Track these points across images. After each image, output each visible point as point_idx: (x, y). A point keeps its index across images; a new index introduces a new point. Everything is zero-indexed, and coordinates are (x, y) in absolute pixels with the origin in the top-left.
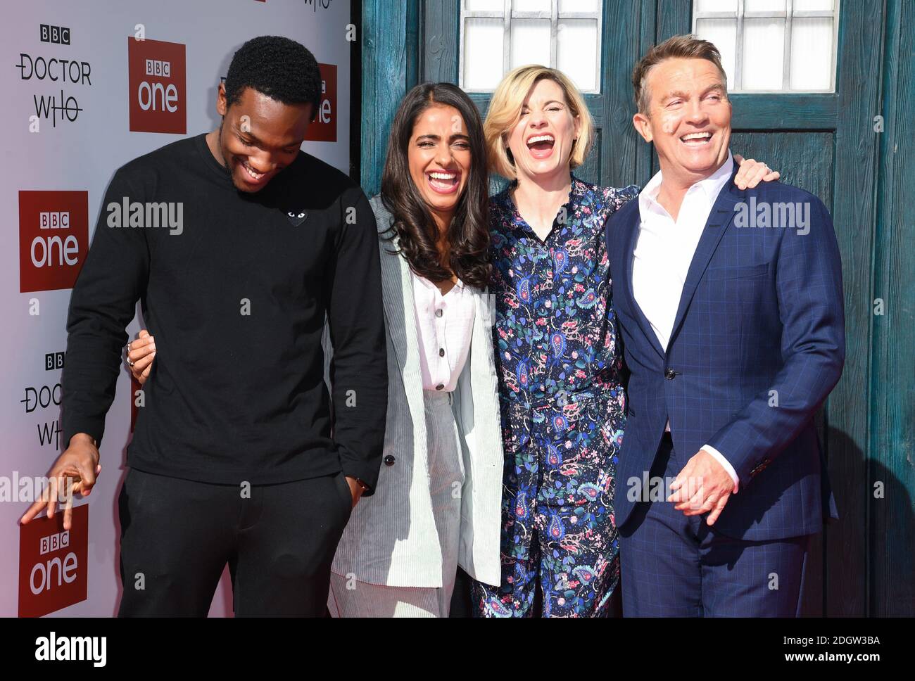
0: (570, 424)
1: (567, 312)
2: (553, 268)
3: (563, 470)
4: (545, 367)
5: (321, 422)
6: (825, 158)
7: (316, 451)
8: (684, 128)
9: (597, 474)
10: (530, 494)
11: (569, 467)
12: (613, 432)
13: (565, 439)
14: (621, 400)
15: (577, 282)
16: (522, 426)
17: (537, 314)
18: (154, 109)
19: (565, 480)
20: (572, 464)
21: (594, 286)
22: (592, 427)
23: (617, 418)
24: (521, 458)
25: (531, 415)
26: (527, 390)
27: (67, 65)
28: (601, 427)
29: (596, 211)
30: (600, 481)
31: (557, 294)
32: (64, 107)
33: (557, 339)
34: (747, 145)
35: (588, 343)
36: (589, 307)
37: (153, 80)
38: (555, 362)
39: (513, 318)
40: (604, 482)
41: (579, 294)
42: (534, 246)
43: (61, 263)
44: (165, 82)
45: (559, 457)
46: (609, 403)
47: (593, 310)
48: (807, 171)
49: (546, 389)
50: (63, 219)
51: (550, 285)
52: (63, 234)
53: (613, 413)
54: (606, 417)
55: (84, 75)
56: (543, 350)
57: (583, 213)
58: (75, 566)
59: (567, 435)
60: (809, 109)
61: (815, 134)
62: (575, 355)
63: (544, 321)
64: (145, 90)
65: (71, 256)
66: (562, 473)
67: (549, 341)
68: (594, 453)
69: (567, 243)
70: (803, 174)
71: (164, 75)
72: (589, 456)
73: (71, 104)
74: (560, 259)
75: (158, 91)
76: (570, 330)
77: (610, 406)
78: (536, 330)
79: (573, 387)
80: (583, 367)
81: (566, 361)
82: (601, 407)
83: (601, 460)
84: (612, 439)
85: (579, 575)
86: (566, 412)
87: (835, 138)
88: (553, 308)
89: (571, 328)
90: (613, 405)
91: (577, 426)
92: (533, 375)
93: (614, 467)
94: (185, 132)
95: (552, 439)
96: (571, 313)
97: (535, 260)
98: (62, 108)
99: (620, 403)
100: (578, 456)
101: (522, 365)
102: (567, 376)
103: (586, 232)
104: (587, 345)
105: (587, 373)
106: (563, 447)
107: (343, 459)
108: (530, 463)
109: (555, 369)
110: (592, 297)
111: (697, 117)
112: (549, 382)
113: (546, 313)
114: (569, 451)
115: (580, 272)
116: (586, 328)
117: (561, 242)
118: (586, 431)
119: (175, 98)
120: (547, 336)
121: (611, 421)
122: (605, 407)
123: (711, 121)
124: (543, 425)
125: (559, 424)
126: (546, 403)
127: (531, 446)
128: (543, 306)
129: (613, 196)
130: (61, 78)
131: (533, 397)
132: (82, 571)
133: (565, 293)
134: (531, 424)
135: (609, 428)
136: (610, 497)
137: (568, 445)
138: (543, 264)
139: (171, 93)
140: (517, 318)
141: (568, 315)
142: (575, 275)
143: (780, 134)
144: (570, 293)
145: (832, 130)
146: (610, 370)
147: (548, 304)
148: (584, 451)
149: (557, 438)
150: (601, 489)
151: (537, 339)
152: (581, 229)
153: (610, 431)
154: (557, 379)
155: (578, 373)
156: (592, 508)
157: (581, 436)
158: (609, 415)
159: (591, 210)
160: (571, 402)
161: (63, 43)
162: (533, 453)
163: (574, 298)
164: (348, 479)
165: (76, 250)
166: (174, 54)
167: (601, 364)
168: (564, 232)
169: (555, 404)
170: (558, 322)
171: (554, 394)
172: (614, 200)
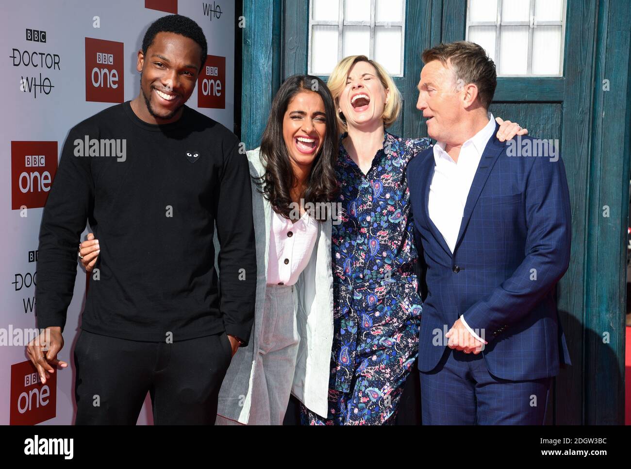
0: (379, 300)
1: (381, 225)
2: (373, 194)
3: (373, 331)
4: (363, 262)
5: (212, 298)
6: (556, 121)
7: (207, 318)
10: (351, 348)
11: (377, 329)
12: (410, 306)
13: (375, 310)
14: (415, 284)
15: (390, 205)
16: (345, 301)
17: (360, 225)
18: (102, 86)
19: (373, 337)
20: (379, 327)
21: (401, 207)
22: (394, 302)
23: (413, 296)
24: (345, 323)
25: (352, 294)
26: (350, 277)
27: (44, 57)
28: (400, 302)
29: (401, 155)
31: (375, 212)
32: (42, 84)
33: (374, 243)
34: (503, 112)
35: (394, 247)
36: (397, 222)
37: (101, 67)
38: (370, 259)
39: (343, 228)
41: (390, 213)
42: (359, 179)
43: (39, 190)
44: (110, 68)
45: (371, 323)
46: (406, 286)
47: (399, 225)
48: (544, 129)
49: (364, 277)
50: (41, 161)
51: (370, 206)
52: (41, 170)
53: (410, 293)
54: (405, 295)
55: (55, 63)
56: (363, 250)
57: (392, 156)
58: (48, 394)
59: (376, 307)
60: (545, 88)
61: (549, 104)
62: (385, 254)
63: (365, 230)
64: (96, 73)
65: (46, 185)
66: (372, 333)
67: (368, 244)
68: (395, 320)
69: (382, 177)
70: (541, 132)
71: (109, 63)
72: (391, 322)
73: (47, 83)
75: (105, 74)
76: (383, 237)
77: (407, 288)
78: (359, 236)
79: (383, 275)
80: (390, 263)
81: (378, 258)
82: (401, 289)
83: (399, 324)
84: (408, 311)
86: (377, 292)
87: (562, 107)
88: (372, 222)
89: (384, 235)
90: (409, 288)
92: (356, 267)
95: (366, 310)
96: (385, 225)
97: (359, 188)
98: (41, 85)
99: (414, 286)
100: (383, 322)
101: (349, 260)
102: (379, 268)
103: (395, 169)
104: (393, 248)
105: (393, 266)
106: (374, 316)
107: (226, 323)
108: (351, 327)
109: (370, 263)
110: (399, 215)
112: (366, 271)
113: (367, 225)
114: (377, 318)
115: (392, 198)
116: (394, 236)
117: (378, 175)
118: (390, 305)
119: (116, 79)
120: (366, 240)
121: (409, 298)
122: (404, 288)
124: (361, 301)
125: (371, 300)
126: (363, 286)
127: (352, 315)
128: (365, 220)
129: (412, 146)
130: (40, 65)
131: (355, 281)
132: (52, 398)
133: (381, 212)
134: (352, 300)
135: (407, 303)
136: (402, 346)
137: (377, 314)
138: (365, 191)
139: (114, 76)
140: (346, 228)
141: (382, 227)
142: (388, 199)
143: (525, 105)
144: (385, 211)
145: (560, 102)
146: (407, 265)
147: (368, 219)
148: (388, 318)
149: (369, 309)
151: (359, 242)
152: (392, 167)
153: (408, 305)
154: (371, 270)
155: (386, 267)
157: (386, 309)
158: (407, 294)
159: (398, 155)
160: (380, 286)
161: (41, 41)
162: (354, 320)
163: (387, 215)
164: (229, 337)
165: (49, 181)
166: (116, 49)
167: (401, 260)
168: (380, 169)
169: (370, 287)
170: (375, 231)
171: (369, 280)
172: (412, 149)
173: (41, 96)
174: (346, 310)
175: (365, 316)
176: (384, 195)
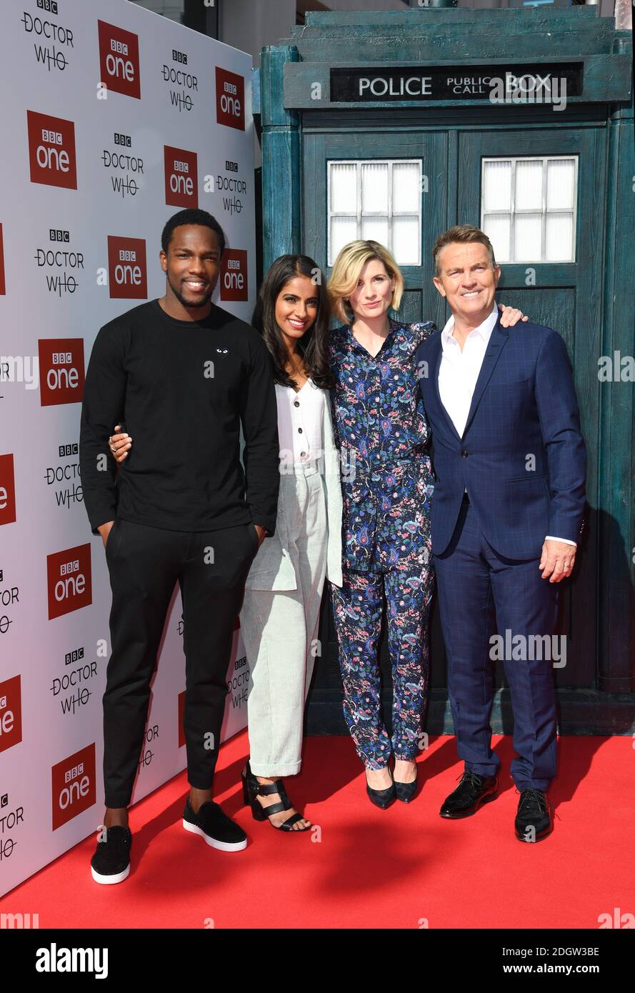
0: (397, 481)
1: (392, 406)
2: (381, 376)
3: (392, 512)
4: (378, 442)
5: (239, 490)
7: (234, 509)
8: (462, 290)
9: (415, 515)
10: (370, 528)
11: (395, 511)
12: (425, 486)
13: (393, 491)
14: (428, 464)
15: (399, 386)
16: (364, 484)
17: (370, 407)
18: (125, 283)
19: (393, 520)
20: (398, 509)
21: (410, 388)
22: (411, 482)
23: (427, 477)
25: (370, 476)
26: (368, 459)
27: (68, 256)
28: (416, 483)
29: (408, 339)
30: (417, 519)
31: (385, 393)
32: (67, 283)
33: (385, 424)
35: (405, 426)
36: (407, 402)
37: (124, 264)
38: (384, 439)
39: (354, 410)
40: (419, 520)
41: (401, 393)
42: (367, 361)
43: (67, 387)
44: (133, 265)
45: (390, 503)
46: (421, 466)
47: (409, 405)
49: (381, 458)
50: (68, 358)
51: (378, 387)
52: (68, 367)
53: (424, 474)
54: (420, 476)
55: (79, 262)
56: (376, 431)
57: (399, 341)
58: (83, 583)
59: (394, 488)
62: (397, 434)
63: (375, 411)
64: (119, 270)
65: (74, 382)
66: (392, 515)
67: (380, 424)
68: (412, 501)
69: (389, 360)
71: (132, 260)
72: (409, 503)
73: (71, 281)
74: (385, 370)
75: (128, 271)
76: (394, 418)
77: (422, 469)
78: (370, 418)
79: (399, 455)
80: (404, 442)
81: (392, 438)
82: (416, 469)
83: (417, 505)
84: (423, 492)
85: (410, 584)
86: (395, 473)
87: (575, 292)
88: (381, 402)
89: (395, 416)
90: (424, 468)
91: (401, 482)
92: (371, 448)
93: (426, 511)
94: (146, 298)
95: (386, 492)
96: (395, 406)
97: (367, 370)
98: (65, 284)
99: (428, 467)
100: (402, 503)
101: (364, 442)
102: (394, 448)
103: (401, 353)
104: (405, 428)
105: (407, 446)
106: (392, 497)
108: (370, 508)
109: (384, 444)
110: (409, 396)
111: (468, 283)
112: (382, 452)
113: (377, 406)
114: (396, 500)
115: (400, 380)
116: (405, 416)
117: (385, 359)
118: (407, 486)
119: (139, 275)
120: (378, 421)
121: (423, 479)
122: (419, 469)
123: (478, 284)
124: (379, 482)
125: (390, 481)
126: (380, 468)
127: (371, 496)
128: (374, 401)
129: (418, 329)
130: (63, 264)
131: (371, 463)
132: (88, 586)
133: (391, 393)
134: (370, 482)
135: (422, 483)
136: (425, 529)
137: (395, 495)
138: (373, 373)
139: (137, 272)
140: (357, 410)
141: (392, 408)
142: (397, 381)
144: (395, 392)
146: (421, 445)
147: (377, 400)
148: (406, 499)
149: (388, 491)
150: (419, 524)
151: (371, 424)
152: (399, 351)
153: (423, 486)
154: (387, 451)
155: (401, 446)
156: (414, 538)
157: (403, 490)
158: (422, 474)
159: (404, 339)
160: (397, 467)
161: (65, 241)
162: (373, 502)
163: (397, 396)
164: (256, 526)
165: (76, 377)
166: (138, 246)
167: (416, 441)
168: (387, 352)
169: (386, 468)
170: (386, 412)
171: (386, 462)
172: (419, 332)
173: (66, 294)
174: (366, 493)
175: (385, 499)
176: (393, 377)
